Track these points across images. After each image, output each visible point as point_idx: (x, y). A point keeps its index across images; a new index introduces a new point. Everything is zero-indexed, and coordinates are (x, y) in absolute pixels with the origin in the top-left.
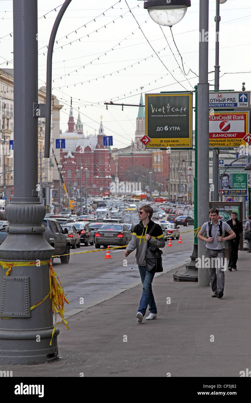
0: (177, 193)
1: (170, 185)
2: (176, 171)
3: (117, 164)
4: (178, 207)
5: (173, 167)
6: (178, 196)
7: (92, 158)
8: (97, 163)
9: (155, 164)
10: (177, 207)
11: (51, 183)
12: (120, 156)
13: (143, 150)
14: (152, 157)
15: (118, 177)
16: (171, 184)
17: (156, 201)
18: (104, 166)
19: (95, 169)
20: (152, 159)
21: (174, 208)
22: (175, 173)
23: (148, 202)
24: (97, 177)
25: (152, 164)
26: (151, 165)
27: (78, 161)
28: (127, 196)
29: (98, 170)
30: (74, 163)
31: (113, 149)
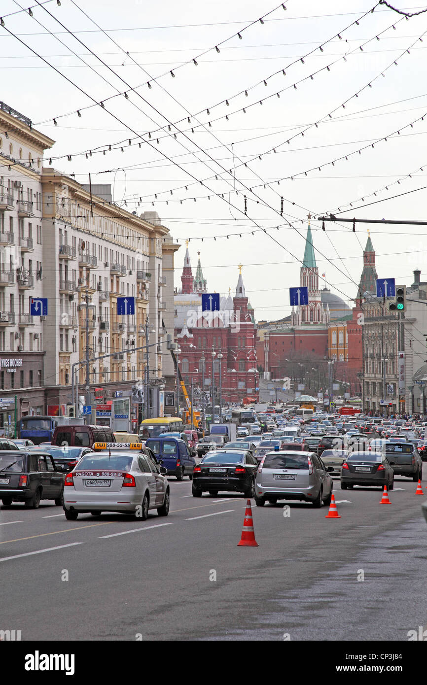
0: (378, 399)
1: (366, 383)
2: (376, 359)
3: (267, 348)
4: (384, 424)
5: (370, 351)
6: (381, 404)
7: (225, 337)
8: (232, 346)
9: (334, 349)
10: (382, 422)
11: (160, 381)
12: (273, 334)
13: (312, 323)
14: (327, 336)
15: (269, 370)
16: (368, 383)
17: (342, 412)
18: (245, 352)
19: (229, 358)
20: (329, 339)
21: (376, 424)
22: (373, 363)
23: (327, 414)
24: (234, 371)
25: (329, 349)
26: (327, 349)
27: (199, 342)
28: (287, 404)
29: (235, 358)
30: (193, 347)
31: (259, 322)
